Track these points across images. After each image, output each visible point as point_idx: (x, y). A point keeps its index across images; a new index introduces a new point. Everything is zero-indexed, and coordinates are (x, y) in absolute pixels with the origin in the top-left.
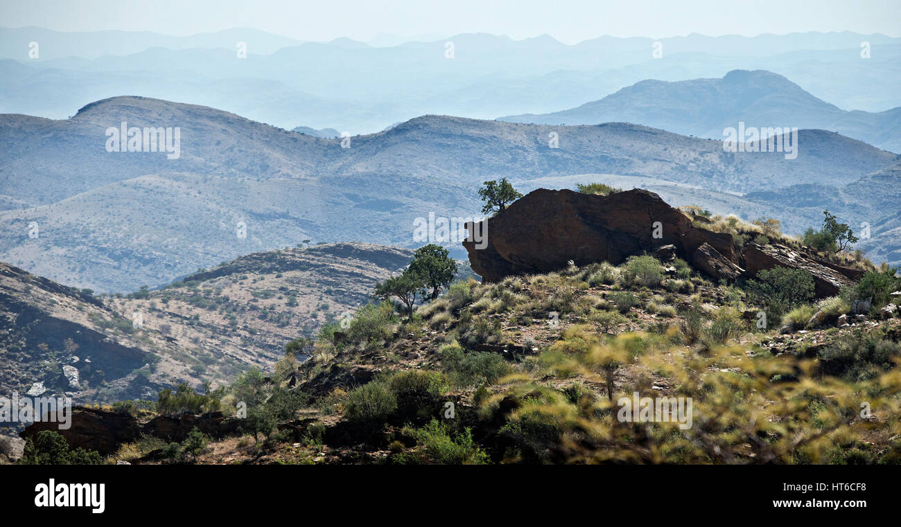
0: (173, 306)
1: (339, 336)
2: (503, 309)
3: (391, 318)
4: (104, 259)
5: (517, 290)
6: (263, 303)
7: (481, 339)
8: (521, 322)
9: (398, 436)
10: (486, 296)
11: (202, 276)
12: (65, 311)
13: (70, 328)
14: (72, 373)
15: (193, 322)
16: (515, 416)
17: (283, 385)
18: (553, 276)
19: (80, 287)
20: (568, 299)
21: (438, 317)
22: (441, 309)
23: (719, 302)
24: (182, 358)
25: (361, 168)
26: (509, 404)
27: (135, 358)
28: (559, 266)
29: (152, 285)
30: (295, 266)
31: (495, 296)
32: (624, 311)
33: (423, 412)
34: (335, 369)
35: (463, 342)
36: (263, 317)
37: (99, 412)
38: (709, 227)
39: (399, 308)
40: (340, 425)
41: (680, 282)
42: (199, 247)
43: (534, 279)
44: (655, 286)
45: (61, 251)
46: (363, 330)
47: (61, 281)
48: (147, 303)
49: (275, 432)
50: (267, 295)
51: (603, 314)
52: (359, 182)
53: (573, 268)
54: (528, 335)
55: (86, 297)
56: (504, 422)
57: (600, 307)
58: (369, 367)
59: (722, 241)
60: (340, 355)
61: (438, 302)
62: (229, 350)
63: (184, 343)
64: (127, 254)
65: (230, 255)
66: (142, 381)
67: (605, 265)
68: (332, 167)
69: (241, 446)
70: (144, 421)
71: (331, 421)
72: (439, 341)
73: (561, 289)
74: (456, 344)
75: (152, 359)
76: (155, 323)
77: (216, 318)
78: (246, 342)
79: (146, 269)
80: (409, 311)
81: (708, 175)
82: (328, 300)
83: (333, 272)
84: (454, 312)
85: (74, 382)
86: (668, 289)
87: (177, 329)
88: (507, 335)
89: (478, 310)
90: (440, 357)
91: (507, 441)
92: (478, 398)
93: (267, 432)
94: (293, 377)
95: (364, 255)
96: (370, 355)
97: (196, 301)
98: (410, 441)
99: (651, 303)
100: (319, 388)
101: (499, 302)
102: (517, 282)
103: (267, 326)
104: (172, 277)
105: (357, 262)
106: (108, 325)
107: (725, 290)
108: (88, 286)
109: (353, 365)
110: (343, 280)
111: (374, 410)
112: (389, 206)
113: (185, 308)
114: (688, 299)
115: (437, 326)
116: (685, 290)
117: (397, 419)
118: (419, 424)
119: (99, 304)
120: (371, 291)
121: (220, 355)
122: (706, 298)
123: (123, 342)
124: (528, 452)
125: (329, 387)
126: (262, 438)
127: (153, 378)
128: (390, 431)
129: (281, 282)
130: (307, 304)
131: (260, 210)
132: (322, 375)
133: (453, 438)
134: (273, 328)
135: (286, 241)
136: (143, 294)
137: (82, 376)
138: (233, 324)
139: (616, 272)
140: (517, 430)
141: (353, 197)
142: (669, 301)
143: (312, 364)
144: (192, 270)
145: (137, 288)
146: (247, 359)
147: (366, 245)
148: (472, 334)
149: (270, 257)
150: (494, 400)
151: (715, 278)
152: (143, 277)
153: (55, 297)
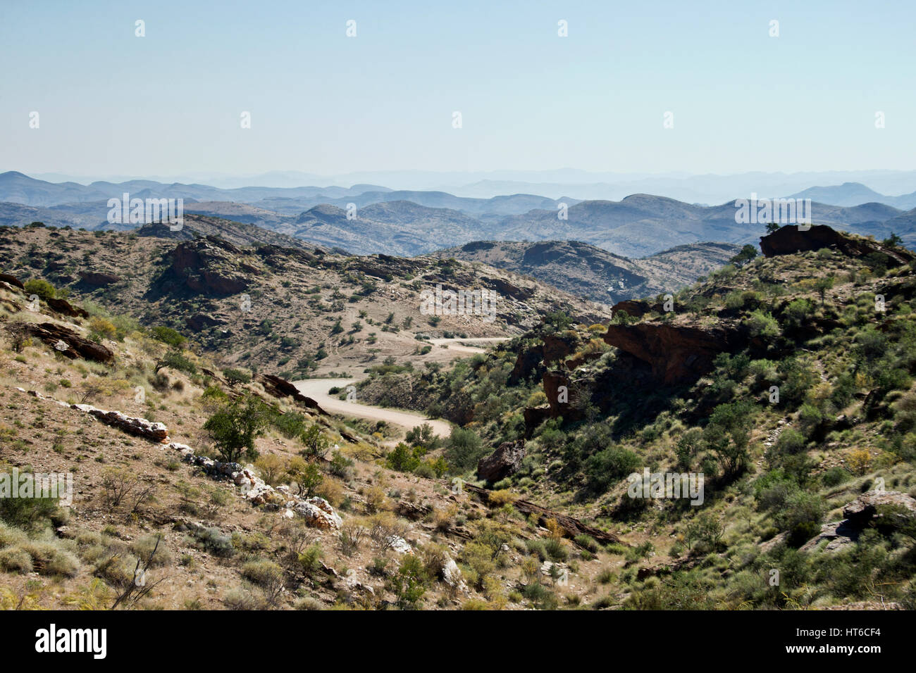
0: (654, 262)
1: (716, 276)
2: (774, 267)
3: (734, 270)
4: (632, 247)
5: (779, 260)
6: (683, 262)
7: (767, 277)
8: (781, 271)
9: (744, 314)
10: (768, 263)
11: (664, 253)
12: (619, 264)
13: (621, 269)
14: (621, 284)
15: (660, 268)
16: (787, 308)
17: (697, 292)
18: (792, 255)
19: (624, 256)
20: (798, 263)
21: (751, 269)
22: (752, 267)
23: (853, 264)
24: (657, 279)
25: (716, 217)
26: (786, 303)
27: (641, 280)
28: (794, 252)
29: (647, 255)
30: (694, 249)
31: (771, 262)
32: (818, 267)
33: (753, 306)
34: (715, 287)
35: (760, 278)
36: (683, 266)
37: (637, 302)
38: (849, 238)
39: (737, 266)
40: (723, 310)
41: (838, 257)
42: (662, 243)
43: (785, 256)
44: (829, 259)
45: (618, 244)
46: (725, 274)
47: (617, 254)
48: (645, 261)
49: (700, 312)
50: (685, 259)
51: (811, 269)
52: (715, 221)
53: (799, 253)
54: (783, 276)
55: (626, 259)
56: (783, 310)
57: (810, 266)
58: (727, 287)
59: (854, 243)
60: (717, 282)
61: (751, 264)
62: (672, 277)
63: (658, 275)
64: (639, 245)
65: (673, 246)
66: (644, 287)
67: (811, 252)
68: (705, 217)
69: (688, 317)
70: (652, 306)
71: (720, 309)
72: (751, 278)
73: (795, 260)
74: (757, 279)
75: (647, 280)
76: (648, 268)
77: (668, 266)
78: (678, 274)
79: (644, 250)
80: (741, 267)
81: (837, 218)
82: (706, 261)
83: (707, 251)
84: (757, 267)
85: (622, 287)
86: (834, 260)
87: (655, 270)
88: (776, 276)
89: (765, 267)
90: (752, 283)
91: (785, 316)
92: (774, 302)
93: (697, 312)
94: (700, 289)
95: (717, 246)
96: (727, 283)
97: (661, 261)
98: (749, 316)
99: (828, 265)
100: (709, 294)
101: (773, 264)
102: (779, 257)
103: (684, 269)
104: (653, 253)
105: (715, 248)
106: (633, 269)
107: (854, 260)
108: (626, 256)
109: (721, 286)
110: (710, 254)
111: (736, 305)
112: (726, 229)
113: (658, 263)
114: (841, 263)
115: (751, 273)
116: (840, 260)
117: (744, 308)
118: (752, 310)
119: (630, 262)
120: (728, 260)
121: (669, 278)
122: (848, 263)
123: (638, 274)
124: (792, 321)
125: (713, 293)
126: (695, 314)
127: (647, 286)
128: (741, 312)
129: (690, 255)
130: (698, 262)
131: (682, 231)
132: (710, 290)
133: (765, 315)
134: (687, 270)
135: (692, 241)
136: (644, 259)
137: (625, 285)
138: (674, 268)
139: (815, 254)
140: (788, 313)
141: (713, 226)
142: (834, 264)
143: (706, 285)
144: (660, 250)
145: (642, 257)
146: (678, 280)
147: (719, 242)
148: (763, 275)
149: (686, 246)
150: (780, 302)
151: (851, 256)
152: (643, 253)
153: (616, 259)
